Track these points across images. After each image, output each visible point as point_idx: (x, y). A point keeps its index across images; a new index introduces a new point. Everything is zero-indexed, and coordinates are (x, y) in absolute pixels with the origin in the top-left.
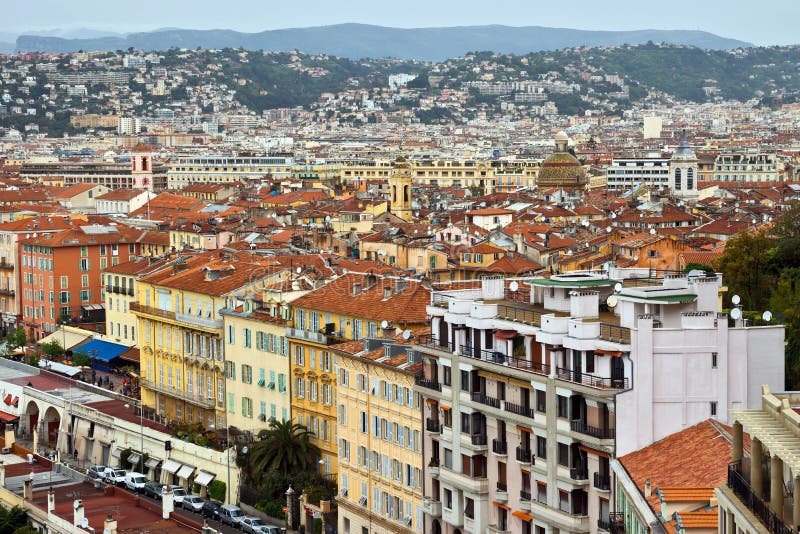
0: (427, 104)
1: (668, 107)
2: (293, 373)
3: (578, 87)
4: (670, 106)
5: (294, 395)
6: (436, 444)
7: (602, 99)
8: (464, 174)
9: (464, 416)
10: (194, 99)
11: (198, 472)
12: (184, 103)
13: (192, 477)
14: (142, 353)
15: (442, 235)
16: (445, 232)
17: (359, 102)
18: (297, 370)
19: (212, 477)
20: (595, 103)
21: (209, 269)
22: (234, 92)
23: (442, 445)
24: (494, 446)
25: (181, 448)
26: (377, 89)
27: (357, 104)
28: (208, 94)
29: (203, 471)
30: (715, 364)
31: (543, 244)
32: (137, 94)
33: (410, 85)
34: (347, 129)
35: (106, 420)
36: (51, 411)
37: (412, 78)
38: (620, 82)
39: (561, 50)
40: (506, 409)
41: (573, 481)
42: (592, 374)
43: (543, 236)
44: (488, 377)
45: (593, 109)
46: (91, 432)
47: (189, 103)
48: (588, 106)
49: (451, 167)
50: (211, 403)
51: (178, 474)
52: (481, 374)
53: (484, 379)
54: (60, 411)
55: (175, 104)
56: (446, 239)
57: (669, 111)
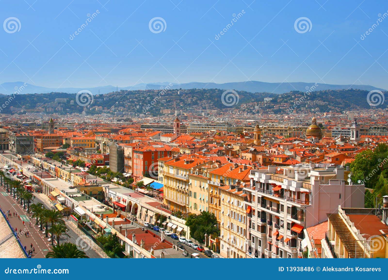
0: (276, 107)
1: (357, 110)
2: (210, 196)
3: (327, 103)
4: (358, 110)
5: (210, 203)
6: (250, 221)
7: (335, 107)
8: (284, 131)
9: (259, 212)
10: (200, 105)
11: (178, 227)
12: (197, 106)
13: (177, 228)
14: (164, 187)
15: (269, 151)
16: (270, 150)
17: (254, 107)
18: (211, 195)
19: (182, 229)
20: (333, 108)
21: (185, 160)
22: (213, 103)
23: (252, 222)
24: (268, 223)
25: (173, 219)
26: (259, 102)
27: (253, 107)
28: (204, 103)
29: (180, 227)
30: (340, 197)
31: (302, 155)
32: (182, 103)
33: (271, 101)
34: (249, 115)
35: (152, 208)
36: (136, 204)
37: (271, 99)
38: (341, 102)
39: (322, 91)
40: (272, 210)
41: (291, 236)
42: (299, 200)
43: (302, 153)
44: (267, 200)
45: (332, 110)
46: (147, 212)
47: (198, 106)
48: (330, 109)
49: (280, 128)
50: (184, 205)
51: (172, 227)
52: (265, 199)
53: (266, 200)
54: (138, 205)
55: (194, 106)
56: (271, 152)
57: (358, 111)
